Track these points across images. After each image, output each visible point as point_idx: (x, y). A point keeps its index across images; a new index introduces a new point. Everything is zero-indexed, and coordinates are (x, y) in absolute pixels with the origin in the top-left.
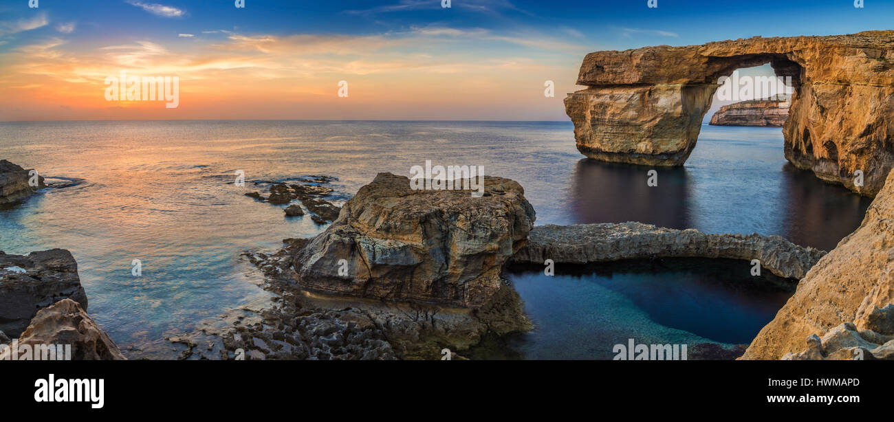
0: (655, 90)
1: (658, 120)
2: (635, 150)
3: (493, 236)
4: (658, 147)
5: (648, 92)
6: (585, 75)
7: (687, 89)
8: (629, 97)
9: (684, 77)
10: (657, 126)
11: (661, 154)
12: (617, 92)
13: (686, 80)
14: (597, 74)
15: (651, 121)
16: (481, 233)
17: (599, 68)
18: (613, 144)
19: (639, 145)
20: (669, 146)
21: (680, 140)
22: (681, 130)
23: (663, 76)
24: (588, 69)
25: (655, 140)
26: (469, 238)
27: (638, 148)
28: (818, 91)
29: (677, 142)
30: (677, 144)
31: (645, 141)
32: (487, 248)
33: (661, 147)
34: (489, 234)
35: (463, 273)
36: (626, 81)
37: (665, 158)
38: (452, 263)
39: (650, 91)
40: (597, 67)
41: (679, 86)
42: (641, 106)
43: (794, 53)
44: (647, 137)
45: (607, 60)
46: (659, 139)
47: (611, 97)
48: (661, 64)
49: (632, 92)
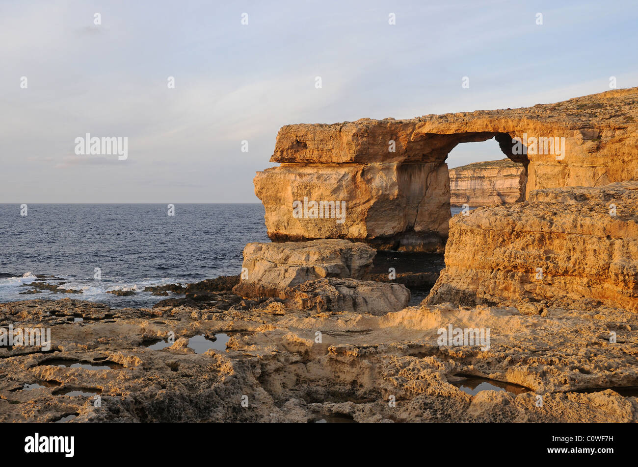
0: (369, 170)
1: (372, 202)
2: (346, 235)
3: (371, 256)
4: (373, 230)
5: (361, 172)
6: (282, 152)
7: (402, 168)
8: (340, 177)
9: (399, 155)
10: (371, 208)
11: (376, 238)
12: (325, 171)
13: (402, 158)
14: (298, 151)
15: (364, 203)
16: (365, 256)
17: (300, 145)
18: (320, 229)
19: (350, 229)
20: (384, 230)
21: (397, 223)
22: (397, 212)
23: (377, 154)
24: (286, 145)
25: (370, 224)
26: (361, 258)
27: (350, 232)
28: (539, 172)
29: (394, 225)
30: (393, 228)
31: (358, 224)
32: (368, 262)
33: (377, 230)
34: (369, 255)
35: (358, 276)
36: (335, 159)
37: (380, 242)
38: (353, 272)
39: (363, 171)
40: (298, 142)
41: (395, 165)
42: (353, 186)
43: (516, 133)
44: (361, 220)
45: (310, 136)
46: (373, 223)
47: (319, 178)
48: (374, 141)
49: (343, 171)
